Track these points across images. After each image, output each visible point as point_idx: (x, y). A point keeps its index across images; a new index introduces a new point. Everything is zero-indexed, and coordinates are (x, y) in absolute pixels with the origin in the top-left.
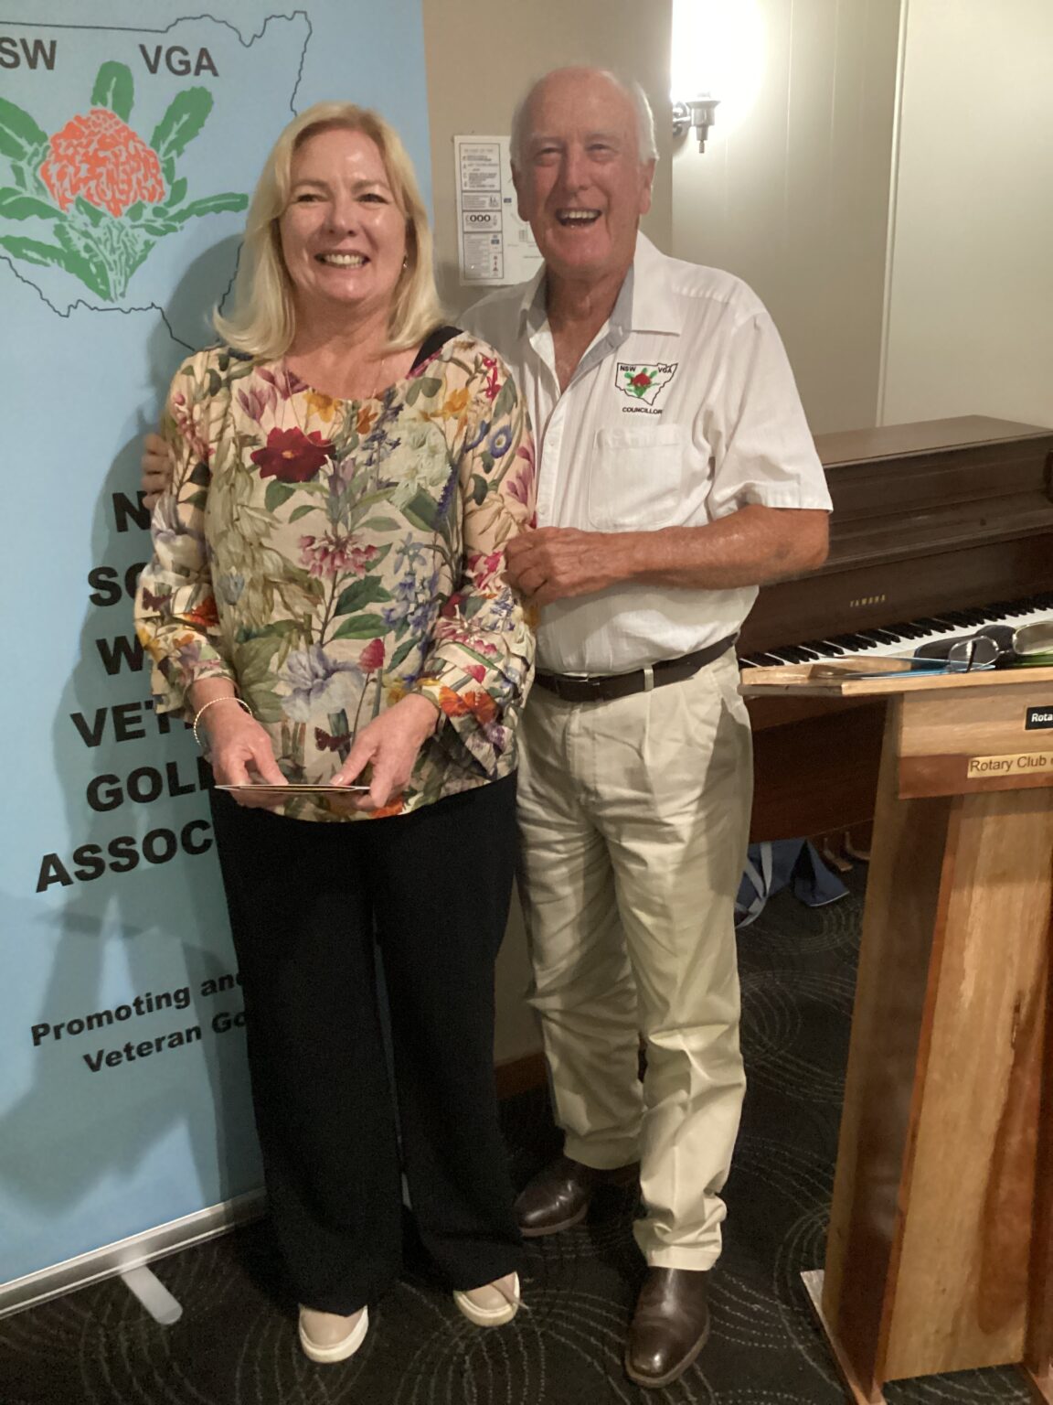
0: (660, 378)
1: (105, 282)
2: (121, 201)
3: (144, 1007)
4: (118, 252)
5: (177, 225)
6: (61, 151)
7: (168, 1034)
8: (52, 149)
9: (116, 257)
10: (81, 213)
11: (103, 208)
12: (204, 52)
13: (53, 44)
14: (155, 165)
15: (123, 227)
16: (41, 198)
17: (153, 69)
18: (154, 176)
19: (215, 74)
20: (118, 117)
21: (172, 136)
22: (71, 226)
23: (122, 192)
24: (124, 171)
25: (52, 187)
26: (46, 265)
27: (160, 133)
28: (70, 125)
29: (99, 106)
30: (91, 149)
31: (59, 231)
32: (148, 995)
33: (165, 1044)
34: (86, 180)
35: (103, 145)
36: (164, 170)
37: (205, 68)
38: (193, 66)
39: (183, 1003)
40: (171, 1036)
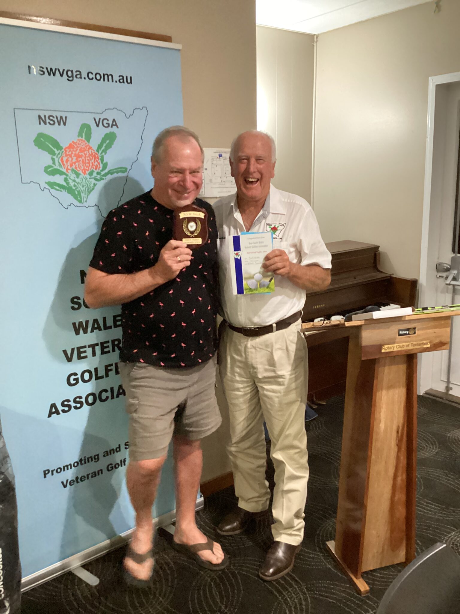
0: (280, 228)
1: (80, 197)
2: (86, 169)
3: (83, 462)
4: (85, 187)
5: (104, 177)
6: (67, 153)
7: (91, 473)
8: (64, 152)
9: (84, 188)
10: (73, 173)
11: (80, 172)
12: (114, 120)
13: (66, 117)
14: (98, 158)
15: (87, 179)
16: (61, 169)
17: (98, 126)
18: (97, 161)
19: (117, 127)
20: (86, 142)
21: (103, 148)
22: (70, 179)
23: (87, 167)
24: (88, 160)
25: (64, 165)
26: (61, 191)
27: (100, 147)
28: (70, 144)
29: (80, 138)
30: (77, 152)
31: (66, 180)
32: (85, 457)
33: (90, 476)
34: (75, 163)
35: (81, 151)
36: (100, 159)
37: (114, 125)
38: (110, 125)
39: (97, 460)
40: (92, 473)
